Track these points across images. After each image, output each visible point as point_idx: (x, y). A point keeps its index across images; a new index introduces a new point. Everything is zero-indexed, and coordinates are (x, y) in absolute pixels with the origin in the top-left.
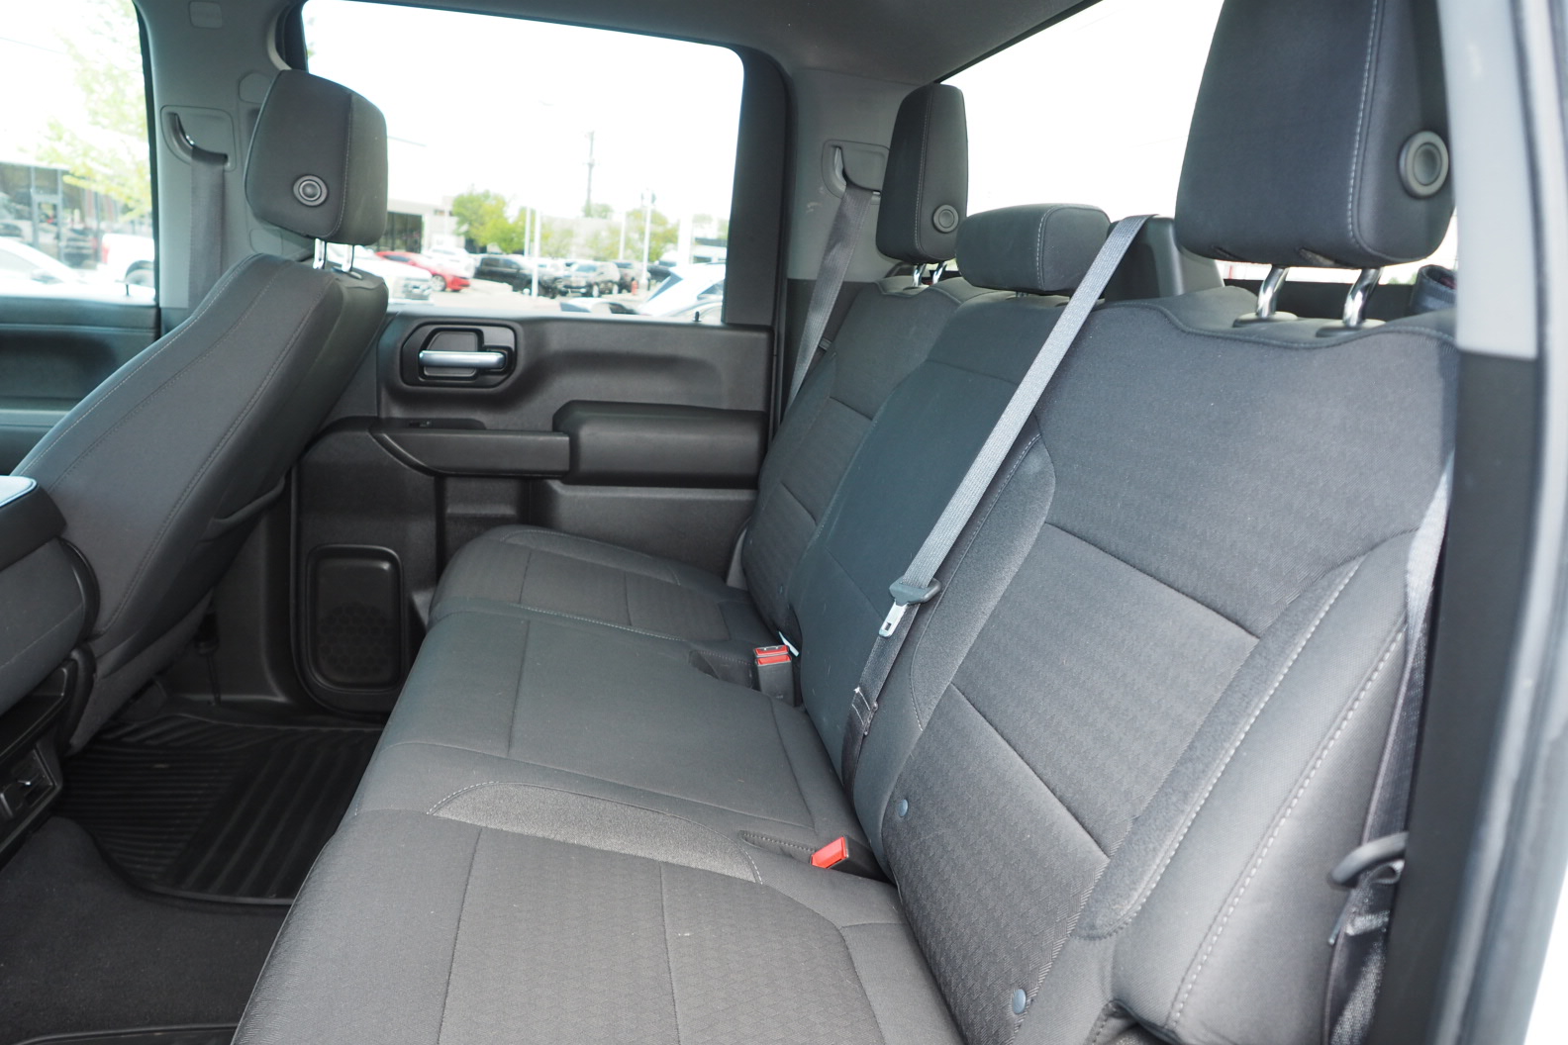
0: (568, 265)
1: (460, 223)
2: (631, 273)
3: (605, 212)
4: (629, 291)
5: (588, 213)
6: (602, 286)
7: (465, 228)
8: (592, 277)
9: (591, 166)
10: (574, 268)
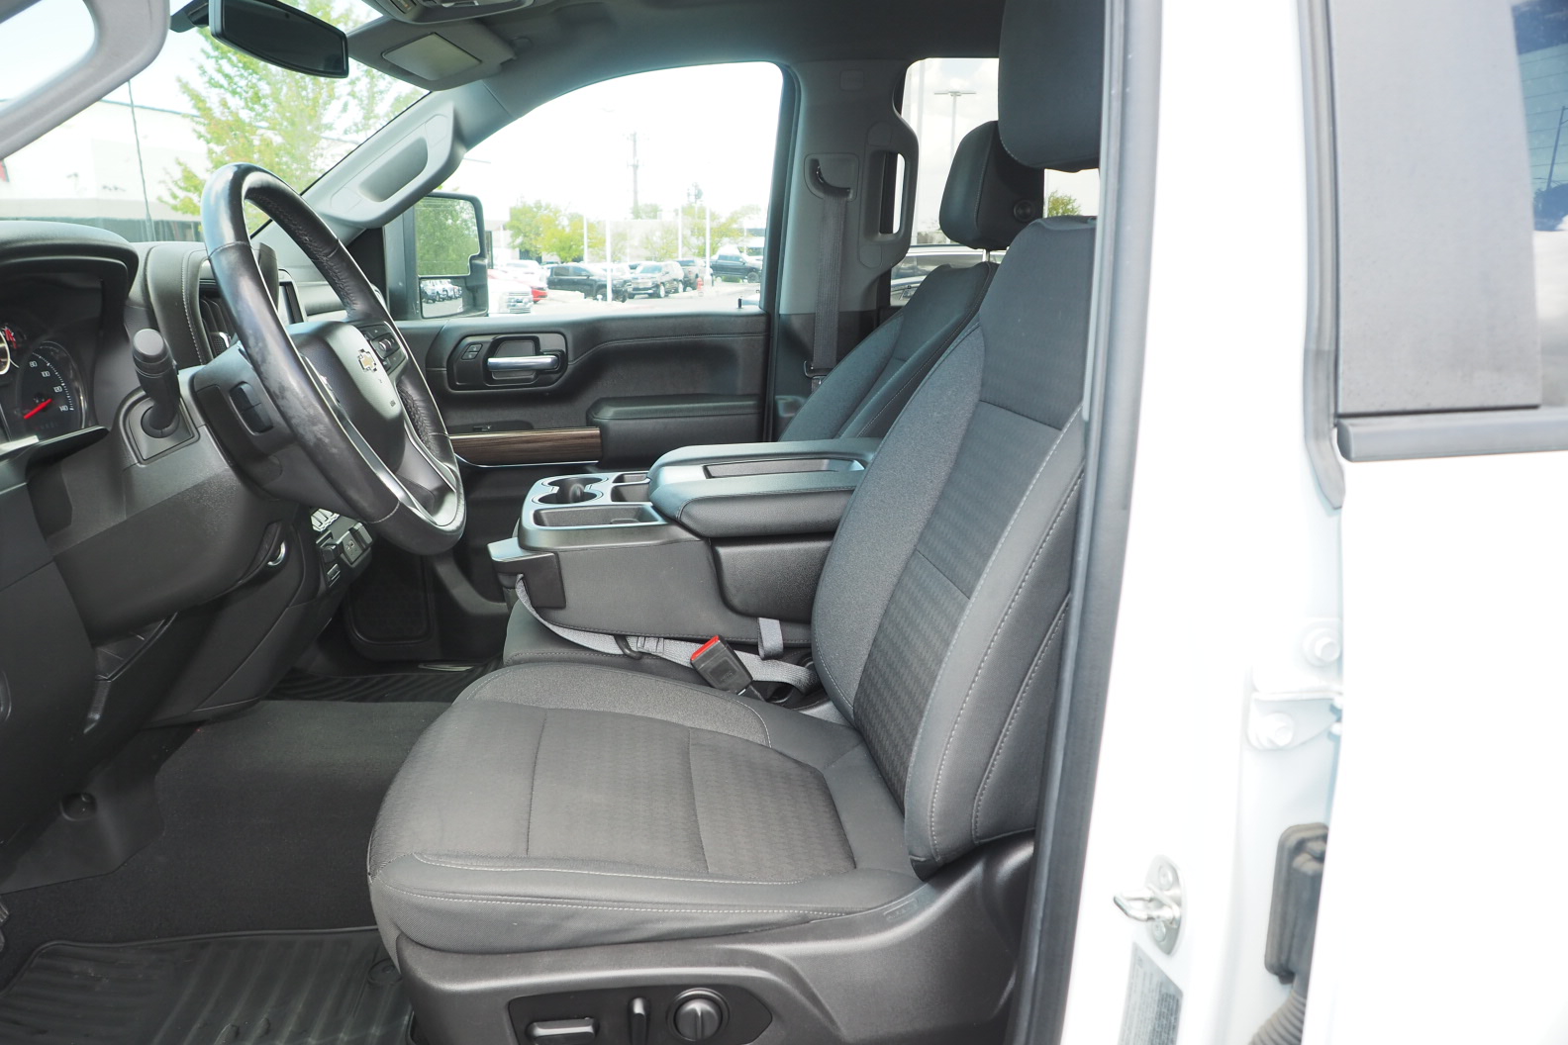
0: (633, 268)
1: (514, 236)
2: (694, 270)
3: (654, 212)
4: (694, 289)
5: (637, 214)
6: (668, 286)
7: (519, 240)
8: (658, 277)
9: (636, 167)
10: (639, 269)
